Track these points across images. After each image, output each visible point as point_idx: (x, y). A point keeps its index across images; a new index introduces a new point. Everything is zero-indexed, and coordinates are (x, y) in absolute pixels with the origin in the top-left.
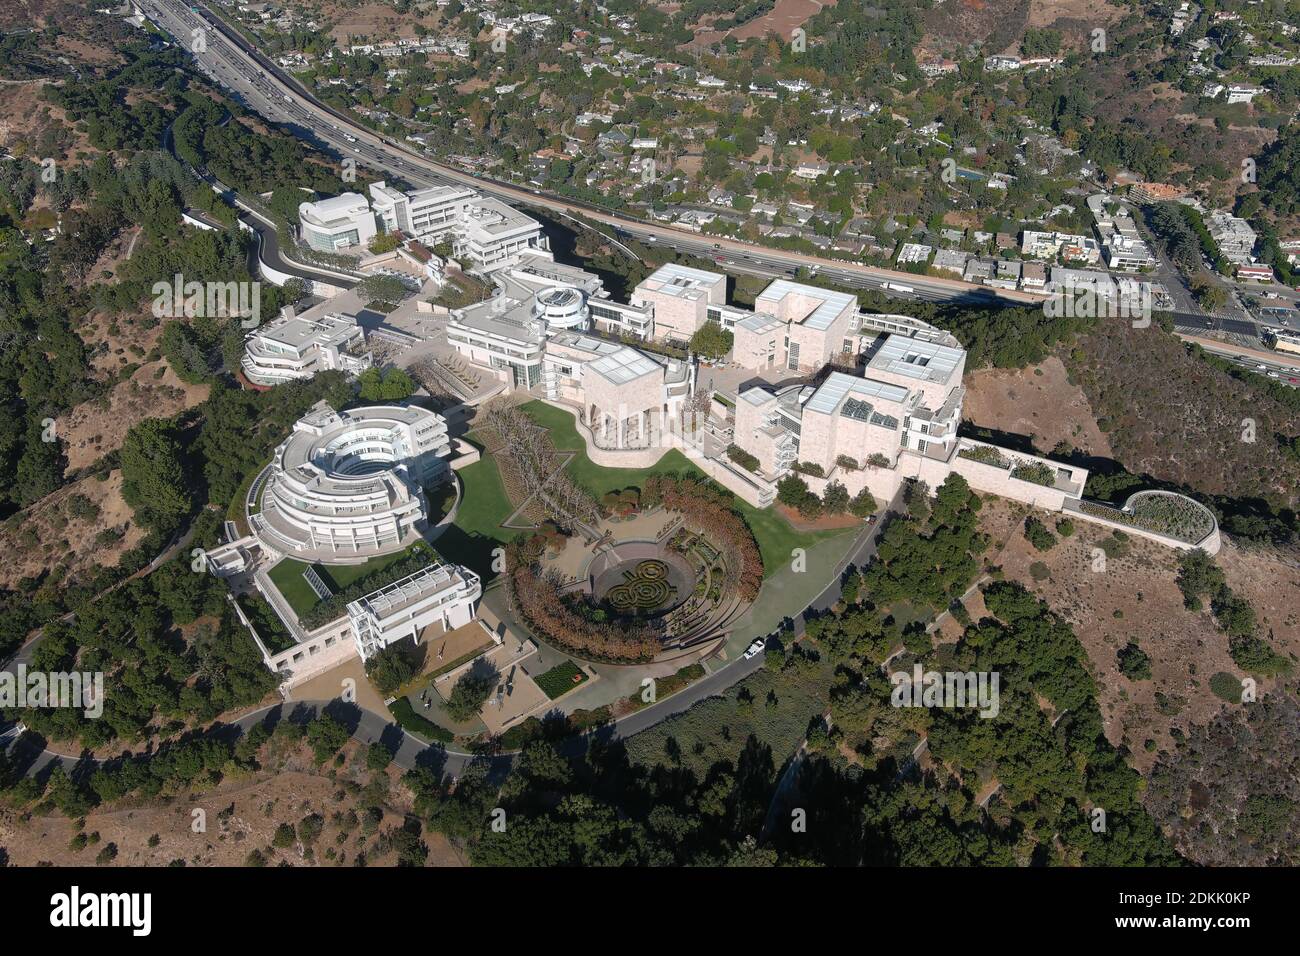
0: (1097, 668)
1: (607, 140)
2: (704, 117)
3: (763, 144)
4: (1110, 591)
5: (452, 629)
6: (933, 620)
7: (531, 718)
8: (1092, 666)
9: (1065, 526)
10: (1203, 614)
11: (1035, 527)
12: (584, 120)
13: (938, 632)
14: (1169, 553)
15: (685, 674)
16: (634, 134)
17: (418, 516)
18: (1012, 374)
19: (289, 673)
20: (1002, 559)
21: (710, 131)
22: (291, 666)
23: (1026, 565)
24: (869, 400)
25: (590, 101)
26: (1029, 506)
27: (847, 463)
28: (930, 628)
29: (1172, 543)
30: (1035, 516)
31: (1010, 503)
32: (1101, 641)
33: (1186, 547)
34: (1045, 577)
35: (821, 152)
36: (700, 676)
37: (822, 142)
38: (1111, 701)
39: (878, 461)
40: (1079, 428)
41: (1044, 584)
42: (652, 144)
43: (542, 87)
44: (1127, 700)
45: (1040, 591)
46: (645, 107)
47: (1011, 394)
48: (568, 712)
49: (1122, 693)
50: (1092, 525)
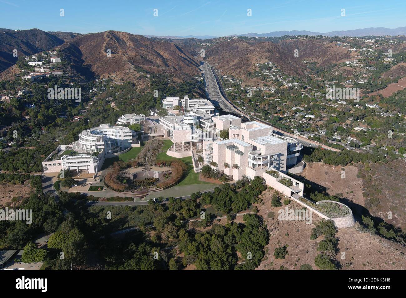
0: (269, 252)
1: (299, 114)
2: (334, 111)
3: (349, 120)
4: (289, 226)
5: (89, 173)
6: (221, 216)
7: (79, 193)
8: (268, 251)
9: (289, 202)
10: (316, 242)
11: (278, 200)
12: (295, 109)
13: (219, 220)
14: (319, 219)
15: (127, 199)
16: (308, 114)
17: (103, 147)
18: (330, 167)
19: (47, 169)
20: (261, 208)
21: (334, 115)
22: (48, 167)
23: (268, 212)
24: (238, 145)
25: (300, 104)
26: (281, 193)
27: (227, 165)
28: (218, 218)
29: (323, 216)
30: (281, 197)
31: (276, 191)
32: (276, 243)
33: (327, 218)
34: (272, 217)
35: (369, 125)
36: (131, 201)
37: (369, 121)
38: (266, 265)
39: (236, 167)
40: (352, 192)
41: (270, 220)
42: (312, 117)
43: (288, 100)
44: (272, 265)
45: (268, 221)
46: (315, 106)
47: (327, 173)
48: (89, 195)
49: (272, 263)
50: (298, 204)
